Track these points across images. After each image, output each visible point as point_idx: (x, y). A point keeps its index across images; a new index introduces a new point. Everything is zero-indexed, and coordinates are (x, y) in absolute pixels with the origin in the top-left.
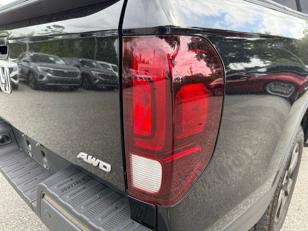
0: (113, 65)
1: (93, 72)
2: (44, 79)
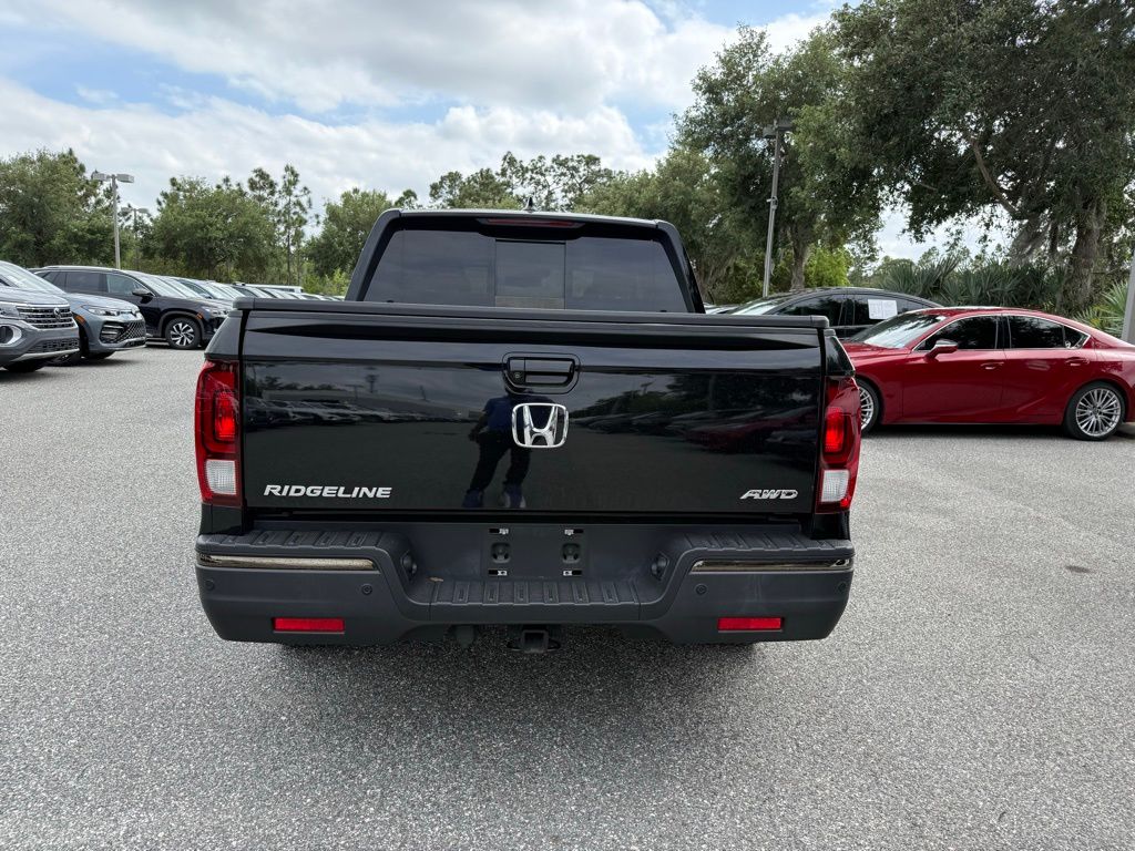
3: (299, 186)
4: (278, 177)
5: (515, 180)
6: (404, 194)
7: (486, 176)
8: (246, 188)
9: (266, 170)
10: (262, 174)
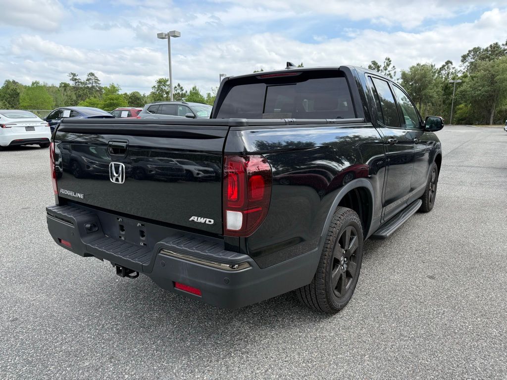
0: (177, 160)
1: (149, 166)
2: (91, 169)
3: (391, 66)
6: (446, 63)
10: (374, 63)
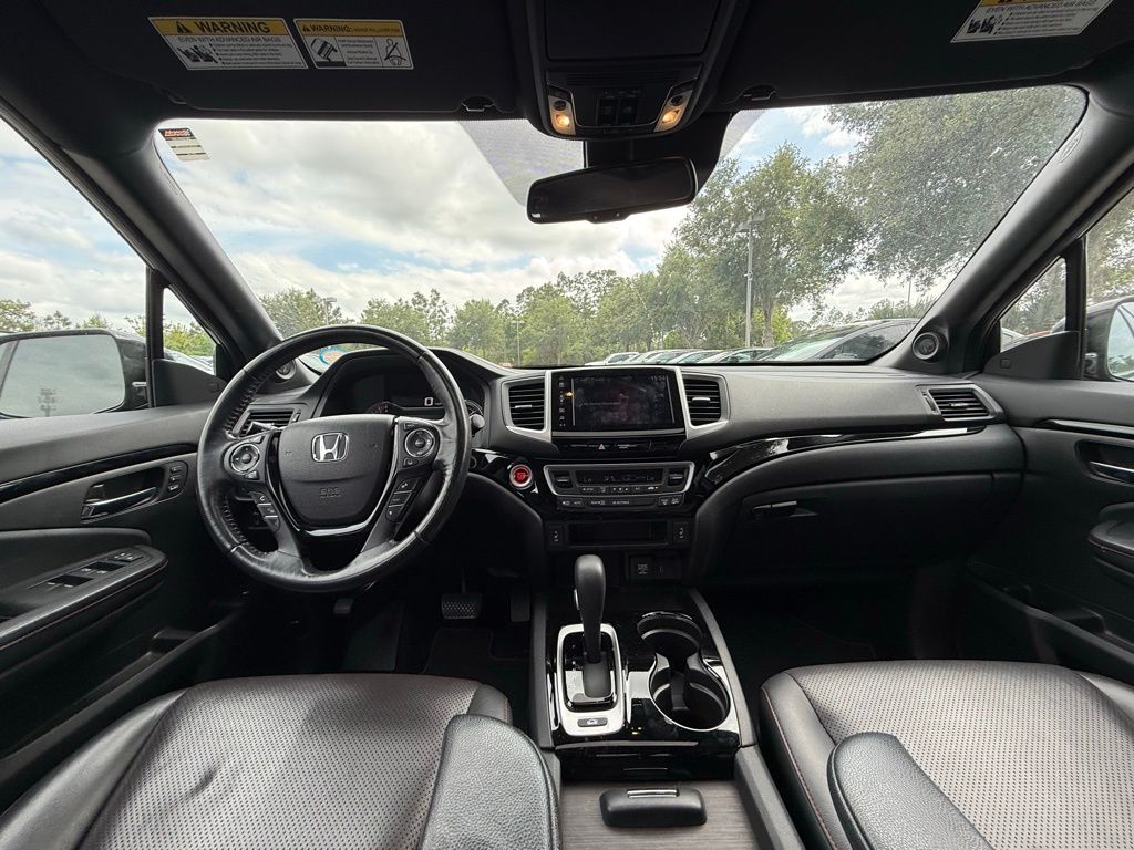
4: (428, 296)
5: (565, 288)
7: (548, 289)
8: (410, 304)
9: (421, 292)
